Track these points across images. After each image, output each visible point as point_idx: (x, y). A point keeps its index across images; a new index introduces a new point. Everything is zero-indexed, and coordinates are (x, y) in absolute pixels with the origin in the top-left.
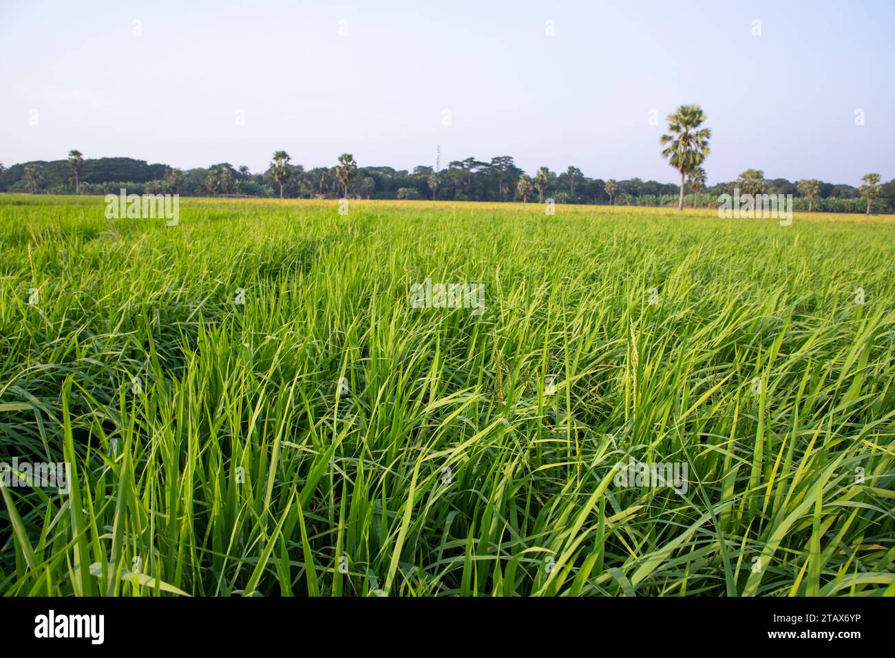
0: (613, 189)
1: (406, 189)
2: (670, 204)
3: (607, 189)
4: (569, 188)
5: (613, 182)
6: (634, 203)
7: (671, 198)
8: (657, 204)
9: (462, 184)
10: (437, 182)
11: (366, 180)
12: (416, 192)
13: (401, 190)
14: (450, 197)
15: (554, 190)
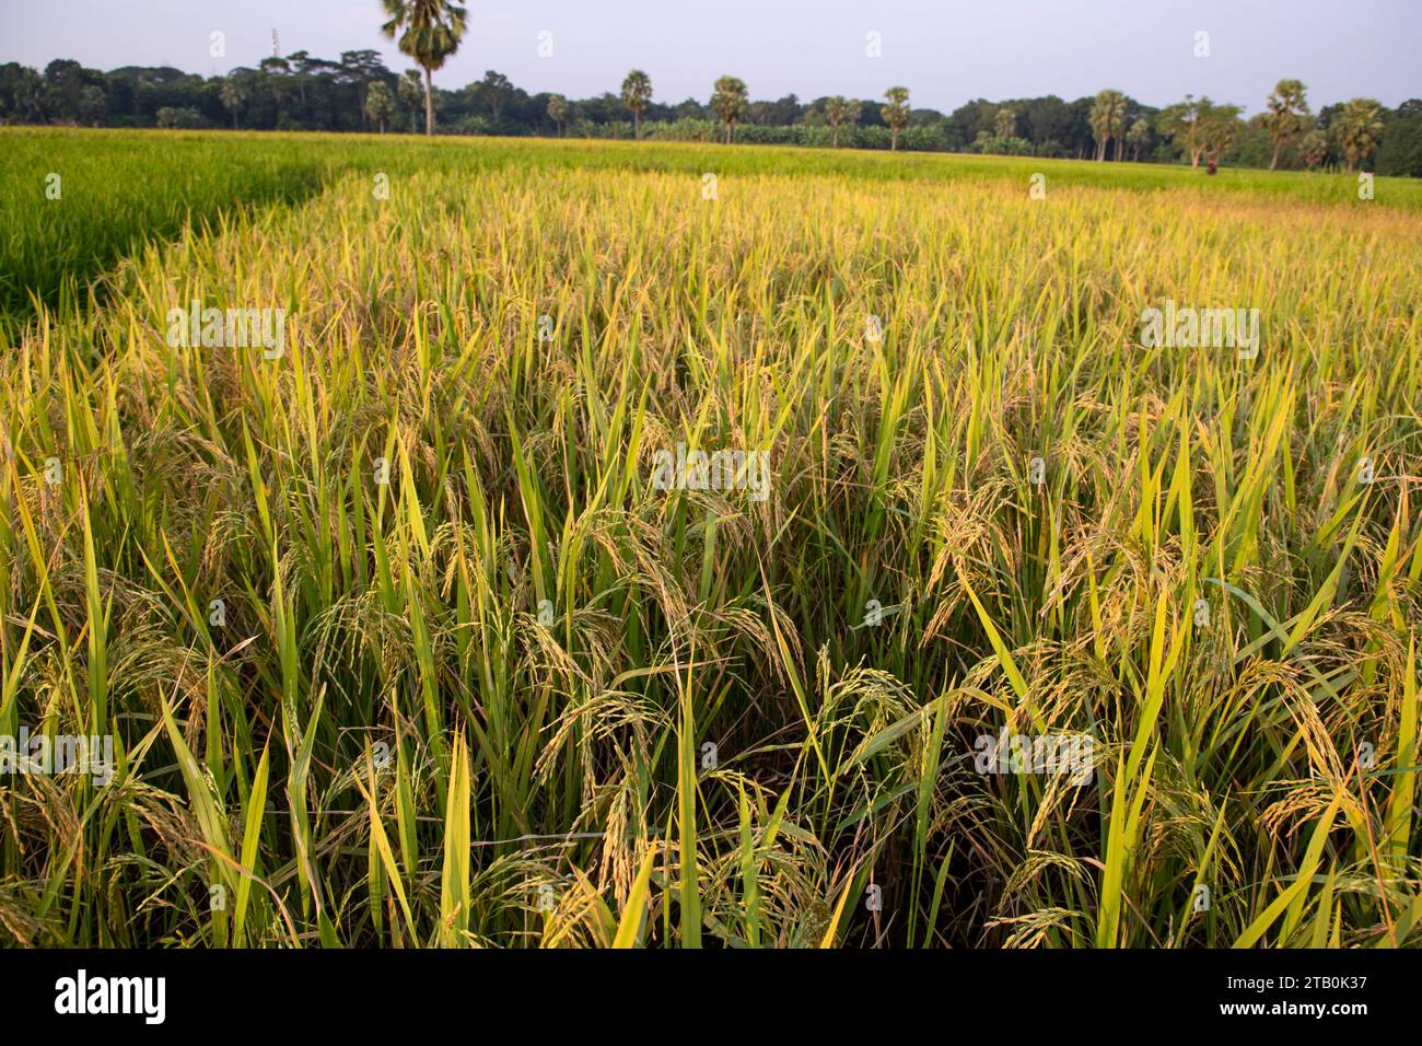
0: (561, 111)
1: (172, 111)
2: (653, 136)
3: (551, 111)
4: (490, 110)
5: (562, 98)
6: (595, 134)
7: (654, 127)
8: (632, 136)
9: (289, 100)
10: (239, 97)
11: (89, 91)
12: (196, 116)
13: (162, 112)
14: (268, 123)
15: (464, 112)
